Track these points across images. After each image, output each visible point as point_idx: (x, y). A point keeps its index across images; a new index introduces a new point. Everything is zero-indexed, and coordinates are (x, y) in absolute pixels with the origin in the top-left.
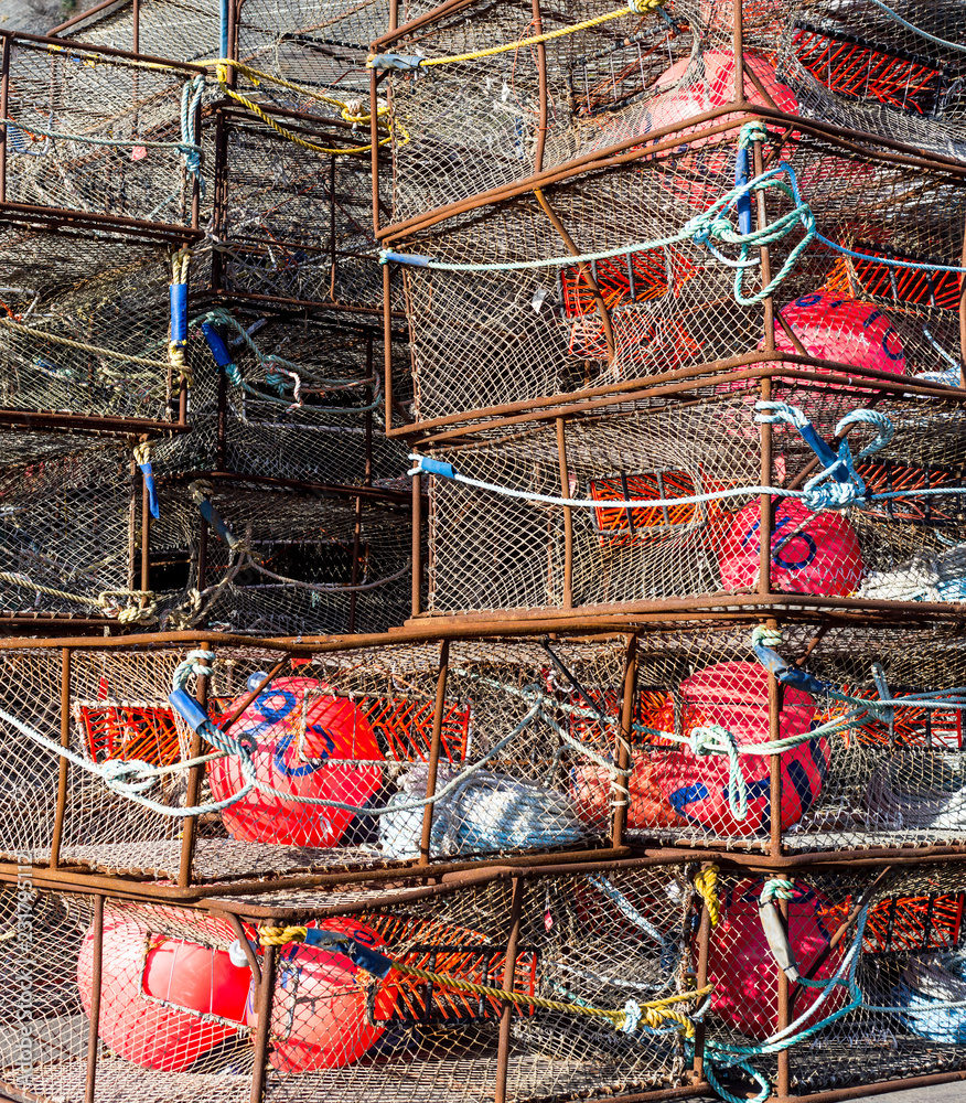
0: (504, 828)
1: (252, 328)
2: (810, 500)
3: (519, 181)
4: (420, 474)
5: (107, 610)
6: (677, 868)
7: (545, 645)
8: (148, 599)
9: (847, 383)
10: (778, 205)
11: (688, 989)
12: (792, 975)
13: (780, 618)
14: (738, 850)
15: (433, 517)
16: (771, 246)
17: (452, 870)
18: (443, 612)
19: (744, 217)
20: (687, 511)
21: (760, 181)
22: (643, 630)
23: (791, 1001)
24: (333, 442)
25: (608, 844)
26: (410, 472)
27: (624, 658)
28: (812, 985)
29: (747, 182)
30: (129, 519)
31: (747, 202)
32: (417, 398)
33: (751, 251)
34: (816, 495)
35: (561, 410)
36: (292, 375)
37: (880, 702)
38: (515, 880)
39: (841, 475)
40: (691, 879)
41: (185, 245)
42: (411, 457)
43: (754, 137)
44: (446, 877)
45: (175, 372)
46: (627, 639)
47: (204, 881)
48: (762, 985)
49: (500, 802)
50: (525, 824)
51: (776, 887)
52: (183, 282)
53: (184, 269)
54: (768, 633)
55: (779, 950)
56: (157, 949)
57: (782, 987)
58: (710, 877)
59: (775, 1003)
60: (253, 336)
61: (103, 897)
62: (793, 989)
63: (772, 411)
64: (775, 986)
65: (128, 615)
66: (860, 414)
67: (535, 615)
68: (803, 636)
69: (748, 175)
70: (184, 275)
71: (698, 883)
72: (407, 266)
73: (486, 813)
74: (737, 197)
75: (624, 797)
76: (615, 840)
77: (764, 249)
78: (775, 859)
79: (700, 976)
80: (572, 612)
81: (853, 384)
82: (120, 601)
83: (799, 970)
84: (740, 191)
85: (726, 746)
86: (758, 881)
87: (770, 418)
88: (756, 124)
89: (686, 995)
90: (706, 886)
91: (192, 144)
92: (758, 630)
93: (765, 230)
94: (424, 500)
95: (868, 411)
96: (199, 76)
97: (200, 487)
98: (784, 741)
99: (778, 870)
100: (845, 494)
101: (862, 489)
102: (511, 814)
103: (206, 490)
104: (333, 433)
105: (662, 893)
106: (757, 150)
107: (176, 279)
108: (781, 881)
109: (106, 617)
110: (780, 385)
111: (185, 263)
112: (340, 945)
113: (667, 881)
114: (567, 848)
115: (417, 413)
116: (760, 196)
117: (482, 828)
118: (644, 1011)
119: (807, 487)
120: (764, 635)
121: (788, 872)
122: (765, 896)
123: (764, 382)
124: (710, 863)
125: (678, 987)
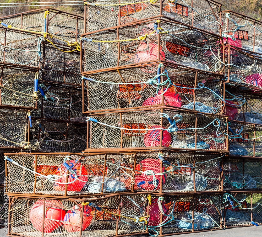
0: (114, 188)
1: (48, 88)
2: (169, 131)
3: (114, 67)
4: (89, 121)
5: (22, 146)
6: (144, 195)
7: (121, 155)
8: (29, 144)
9: (175, 110)
10: (165, 79)
11: (145, 216)
12: (163, 214)
13: (163, 151)
14: (154, 192)
15: (91, 129)
16: (164, 86)
17: (107, 195)
18: (93, 148)
19: (159, 80)
20: (144, 132)
21: (162, 74)
22: (138, 153)
23: (163, 218)
24: (60, 111)
25: (131, 191)
26: (87, 120)
27: (134, 158)
28: (166, 215)
29: (160, 74)
30: (26, 127)
31: (160, 78)
32: (89, 106)
33: (160, 86)
34: (170, 130)
35: (121, 111)
36: (57, 98)
37: (178, 166)
38: (119, 196)
39: (174, 126)
40: (146, 197)
41: (37, 71)
42: (87, 117)
43: (161, 66)
44: (106, 196)
45: (35, 97)
46: (135, 154)
47: (68, 195)
48: (157, 216)
49: (113, 183)
50: (118, 187)
51: (161, 199)
52: (37, 79)
53: (38, 76)
54: (161, 154)
55: (161, 209)
56: (48, 210)
57: (161, 216)
58: (150, 197)
59: (160, 219)
60: (48, 89)
61: (45, 199)
62: (163, 216)
63: (163, 115)
64: (160, 216)
65: (26, 147)
66: (177, 115)
67: (115, 149)
68: (167, 154)
69: (160, 73)
70: (37, 78)
71: (148, 197)
72: (87, 80)
73: (111, 185)
74: (158, 77)
75: (134, 183)
76: (132, 190)
77: (162, 86)
78: (161, 193)
79: (148, 214)
80: (123, 149)
81: (176, 110)
82: (24, 144)
83: (164, 212)
84: (158, 75)
85: (153, 174)
86: (158, 198)
87: (163, 116)
88: (162, 64)
89: (146, 217)
90: (149, 198)
91: (40, 51)
92: (159, 154)
93: (163, 83)
94: (89, 126)
95: (179, 115)
96: (41, 36)
97: (39, 121)
98: (163, 173)
99: (161, 195)
100: (175, 130)
101: (177, 129)
102: (116, 185)
103: (40, 121)
104: (60, 109)
105: (141, 200)
106: (161, 68)
107: (36, 78)
108: (162, 197)
109: (21, 147)
110: (164, 110)
111: (38, 75)
112: (94, 206)
113: (141, 197)
114: (124, 192)
115: (89, 109)
116: (162, 77)
117: (110, 188)
118: (139, 219)
119: (168, 128)
120: (160, 154)
121: (163, 196)
122: (159, 200)
123: (162, 110)
124: (150, 194)
125: (144, 216)
